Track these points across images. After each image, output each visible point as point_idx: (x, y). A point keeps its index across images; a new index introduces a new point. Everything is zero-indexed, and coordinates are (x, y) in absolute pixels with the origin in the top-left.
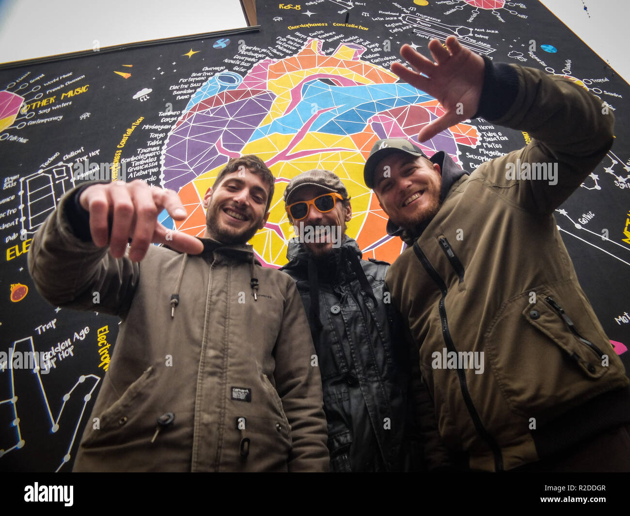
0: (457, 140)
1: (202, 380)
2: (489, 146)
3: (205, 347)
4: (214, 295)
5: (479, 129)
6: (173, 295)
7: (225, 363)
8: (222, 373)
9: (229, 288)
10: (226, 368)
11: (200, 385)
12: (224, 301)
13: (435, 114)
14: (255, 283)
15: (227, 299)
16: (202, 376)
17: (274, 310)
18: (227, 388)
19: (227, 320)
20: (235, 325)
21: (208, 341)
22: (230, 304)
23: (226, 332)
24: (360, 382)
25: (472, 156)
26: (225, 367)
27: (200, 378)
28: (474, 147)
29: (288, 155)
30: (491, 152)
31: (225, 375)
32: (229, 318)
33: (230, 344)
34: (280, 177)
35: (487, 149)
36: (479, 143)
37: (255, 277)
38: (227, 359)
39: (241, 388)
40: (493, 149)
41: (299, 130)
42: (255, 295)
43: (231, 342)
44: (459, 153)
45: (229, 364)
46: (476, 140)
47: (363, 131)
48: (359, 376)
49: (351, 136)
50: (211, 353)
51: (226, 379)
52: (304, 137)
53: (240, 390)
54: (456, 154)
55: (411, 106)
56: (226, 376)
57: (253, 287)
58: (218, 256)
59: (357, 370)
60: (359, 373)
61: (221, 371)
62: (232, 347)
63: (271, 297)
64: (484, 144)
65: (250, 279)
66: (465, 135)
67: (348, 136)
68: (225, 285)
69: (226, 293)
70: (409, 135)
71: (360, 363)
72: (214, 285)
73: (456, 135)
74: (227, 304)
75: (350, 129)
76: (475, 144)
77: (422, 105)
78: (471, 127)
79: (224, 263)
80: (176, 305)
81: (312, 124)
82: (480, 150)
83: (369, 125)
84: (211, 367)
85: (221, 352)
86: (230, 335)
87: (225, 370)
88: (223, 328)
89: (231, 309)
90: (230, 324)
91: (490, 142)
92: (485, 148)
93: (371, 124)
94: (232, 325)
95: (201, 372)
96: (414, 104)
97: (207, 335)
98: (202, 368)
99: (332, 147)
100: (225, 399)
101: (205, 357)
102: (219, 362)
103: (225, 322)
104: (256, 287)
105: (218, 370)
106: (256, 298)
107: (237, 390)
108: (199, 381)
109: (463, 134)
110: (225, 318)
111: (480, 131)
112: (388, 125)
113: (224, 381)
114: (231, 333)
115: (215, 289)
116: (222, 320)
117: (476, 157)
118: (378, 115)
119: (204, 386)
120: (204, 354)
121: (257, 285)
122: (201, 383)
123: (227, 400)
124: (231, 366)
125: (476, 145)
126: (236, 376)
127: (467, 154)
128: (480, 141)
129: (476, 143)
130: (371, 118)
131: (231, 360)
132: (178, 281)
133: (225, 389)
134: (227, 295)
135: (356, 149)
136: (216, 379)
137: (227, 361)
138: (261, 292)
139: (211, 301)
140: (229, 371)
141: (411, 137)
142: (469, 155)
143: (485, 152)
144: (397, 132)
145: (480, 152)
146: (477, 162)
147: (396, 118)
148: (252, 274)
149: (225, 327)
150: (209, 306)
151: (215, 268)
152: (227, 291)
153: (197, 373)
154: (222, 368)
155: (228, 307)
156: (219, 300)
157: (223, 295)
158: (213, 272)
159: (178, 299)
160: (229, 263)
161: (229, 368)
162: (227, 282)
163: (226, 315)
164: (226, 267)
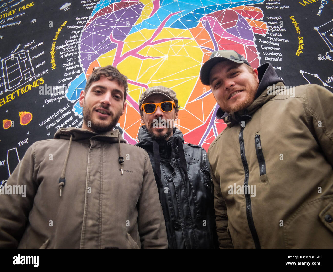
0: (254, 31)
1: (84, 245)
2: (274, 35)
3: (86, 218)
4: (91, 175)
5: (268, 24)
6: (60, 178)
7: (100, 229)
8: (98, 237)
9: (102, 168)
10: (101, 233)
12: (99, 180)
13: (241, 15)
14: (121, 160)
15: (100, 177)
16: (84, 242)
17: (135, 182)
20: (107, 199)
21: (88, 213)
22: (103, 182)
23: (101, 204)
24: (183, 229)
25: (263, 41)
26: (100, 232)
27: (82, 243)
28: (264, 35)
29: (152, 42)
30: (275, 39)
31: (100, 238)
32: (102, 193)
33: (103, 214)
34: (147, 55)
35: (273, 37)
36: (267, 33)
37: (122, 156)
38: (102, 226)
40: (276, 37)
41: (159, 27)
42: (122, 169)
43: (104, 212)
44: (255, 39)
45: (103, 230)
46: (266, 31)
47: (197, 27)
48: (182, 224)
49: (189, 29)
50: (90, 222)
51: (101, 242)
52: (161, 31)
54: (253, 40)
55: (226, 10)
56: (101, 239)
57: (120, 163)
58: (94, 142)
59: (181, 220)
60: (182, 222)
61: (97, 235)
62: (105, 217)
63: (132, 172)
64: (271, 34)
65: (118, 157)
66: (259, 28)
67: (188, 29)
68: (99, 167)
69: (100, 173)
70: (225, 29)
71: (182, 215)
72: (91, 167)
73: (254, 28)
75: (189, 25)
76: (265, 34)
77: (233, 9)
78: (263, 23)
79: (98, 146)
80: (63, 186)
81: (166, 23)
82: (268, 37)
83: (201, 22)
84: (90, 234)
85: (97, 221)
86: (104, 207)
87: (100, 235)
88: (98, 201)
89: (104, 186)
90: (103, 197)
91: (274, 33)
92: (271, 36)
93: (202, 22)
94: (105, 199)
95: (82, 239)
96: (228, 9)
97: (87, 209)
98: (83, 235)
99: (178, 36)
101: (85, 226)
102: (95, 229)
103: (100, 196)
104: (122, 163)
105: (95, 235)
106: (122, 173)
108: (81, 246)
109: (258, 28)
110: (100, 193)
111: (269, 25)
112: (212, 23)
113: (100, 244)
114: (104, 205)
115: (92, 170)
116: (98, 195)
117: (265, 42)
118: (206, 16)
120: (85, 224)
124: (104, 231)
125: (266, 34)
126: (108, 239)
127: (260, 40)
128: (268, 32)
129: (266, 33)
130: (202, 18)
131: (104, 227)
134: (101, 175)
135: (192, 37)
136: (93, 243)
137: (101, 227)
138: (126, 167)
139: (89, 181)
140: (103, 235)
141: (226, 30)
142: (261, 41)
143: (271, 39)
144: (217, 27)
145: (268, 39)
146: (266, 45)
147: (217, 18)
148: (119, 153)
149: (100, 200)
150: (88, 185)
151: (92, 151)
152: (101, 171)
153: (80, 239)
154: (98, 234)
155: (102, 184)
156: (95, 179)
157: (98, 174)
158: (91, 155)
159: (64, 182)
160: (101, 146)
161: (103, 233)
162: (101, 163)
163: (100, 191)
164: (100, 149)
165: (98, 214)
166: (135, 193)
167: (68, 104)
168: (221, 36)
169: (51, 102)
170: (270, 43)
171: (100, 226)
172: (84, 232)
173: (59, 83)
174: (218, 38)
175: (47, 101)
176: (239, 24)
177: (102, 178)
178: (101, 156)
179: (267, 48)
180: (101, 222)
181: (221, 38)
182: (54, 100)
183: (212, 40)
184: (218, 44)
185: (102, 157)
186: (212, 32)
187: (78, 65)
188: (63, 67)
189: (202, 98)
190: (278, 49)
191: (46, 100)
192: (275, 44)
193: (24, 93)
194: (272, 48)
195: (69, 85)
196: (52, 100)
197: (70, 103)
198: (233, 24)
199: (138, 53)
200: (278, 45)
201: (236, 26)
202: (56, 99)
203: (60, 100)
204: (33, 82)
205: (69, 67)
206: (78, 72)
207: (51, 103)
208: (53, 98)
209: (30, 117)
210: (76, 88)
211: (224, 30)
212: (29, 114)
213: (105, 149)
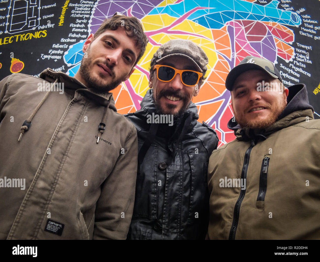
0: (278, 54)
1: (25, 207)
2: (298, 64)
3: (38, 177)
4: (61, 131)
5: (295, 50)
6: (26, 121)
7: (50, 196)
8: (44, 204)
9: (77, 127)
10: (50, 201)
11: (21, 212)
12: (68, 140)
13: (270, 32)
14: (102, 127)
15: (71, 137)
16: (26, 204)
17: (109, 156)
18: (44, 219)
19: (65, 157)
20: (70, 164)
21: (42, 172)
22: (72, 143)
23: (61, 168)
24: (163, 232)
25: (283, 67)
26: (49, 199)
27: (24, 205)
28: (287, 61)
29: (169, 30)
30: (297, 68)
31: (47, 206)
32: (67, 156)
33: (60, 179)
34: (160, 43)
35: (296, 65)
36: (291, 60)
38: (53, 193)
39: (56, 223)
40: (299, 67)
41: (181, 16)
42: (99, 138)
43: (62, 178)
44: (276, 62)
45: (53, 197)
46: (291, 57)
47: (220, 29)
48: (164, 226)
49: (213, 31)
50: (41, 184)
51: (46, 211)
52: (182, 22)
53: (54, 223)
54: (274, 62)
55: (257, 21)
56: (47, 208)
57: (100, 129)
58: (78, 96)
59: (164, 221)
60: (164, 224)
61: (45, 202)
63: (111, 144)
64: (295, 62)
66: (285, 52)
67: (211, 29)
68: (74, 125)
69: (73, 132)
70: (249, 40)
71: (167, 216)
72: (65, 122)
73: (279, 50)
74: (70, 142)
75: (213, 25)
76: (288, 59)
77: (264, 23)
78: (291, 48)
79: (82, 102)
80: (26, 131)
81: (190, 15)
82: (291, 65)
83: (226, 26)
84: (37, 197)
85: (49, 185)
86: (63, 171)
87: (48, 202)
88: (59, 163)
89: (71, 147)
90: (66, 161)
91: (299, 62)
92: (294, 65)
93: (227, 26)
94: (68, 162)
95: (25, 200)
96: (259, 21)
97: (43, 167)
98: (28, 196)
99: (198, 33)
100: (39, 228)
101: (34, 186)
102: (45, 193)
103: (63, 158)
104: (101, 131)
105: (42, 201)
106: (98, 142)
107: (52, 223)
108: (21, 208)
109: (284, 51)
110: (64, 155)
111: (296, 52)
112: (238, 30)
113: (44, 212)
114: (64, 170)
115: (64, 126)
116: (61, 156)
118: (234, 22)
119: (24, 213)
120: (34, 184)
121: (103, 130)
122: (23, 211)
123: (40, 230)
124: (54, 200)
125: (289, 61)
126: (55, 210)
127: (281, 64)
128: (293, 59)
130: (229, 22)
131: (55, 195)
132: (36, 109)
133: (43, 219)
134: (72, 134)
136: (37, 209)
137: (52, 194)
138: (105, 137)
139: (56, 136)
140: (52, 204)
141: (250, 43)
142: (282, 66)
143: (293, 67)
144: (241, 36)
146: (285, 72)
147: (244, 27)
148: (103, 119)
149: (61, 163)
150: (53, 140)
151: (72, 105)
152: (74, 130)
153: (23, 198)
154: (47, 200)
155: (70, 145)
156: (64, 136)
157: (70, 133)
158: (70, 108)
159: (29, 127)
160: (86, 103)
161: (52, 201)
162: (77, 122)
163: (65, 152)
164: (83, 106)
165: (54, 177)
166: (105, 169)
167: (63, 66)
168: (242, 46)
169: (48, 58)
170: (290, 72)
171: (52, 192)
172: (30, 193)
173: (61, 41)
174: (238, 48)
175: (43, 55)
176: (266, 41)
177: (73, 138)
178: (81, 114)
179: (286, 76)
180: (54, 188)
181: (241, 50)
182: (50, 58)
183: (231, 48)
184: (237, 54)
185: (81, 116)
186: (235, 40)
187: (87, 30)
188: (70, 26)
189: (201, 105)
190: (297, 80)
191: (42, 55)
192: (296, 74)
193: (23, 40)
194: (290, 77)
195: (71, 47)
196: (49, 57)
197: (66, 65)
198: (260, 39)
199: (151, 37)
200: (298, 75)
201: (261, 42)
202: (53, 57)
203: (57, 59)
204: (36, 32)
205: (76, 28)
206: (84, 36)
207: (47, 59)
208: (51, 55)
209: (21, 66)
210: (77, 53)
211: (246, 42)
212: (21, 63)
213: (89, 108)
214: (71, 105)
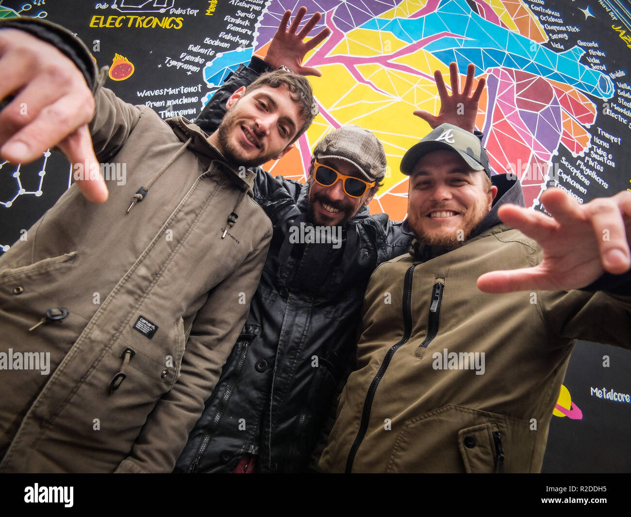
0: (563, 139)
1: (116, 293)
2: (591, 163)
3: (141, 262)
4: (183, 211)
5: (592, 139)
6: (141, 188)
7: (149, 289)
8: (140, 296)
9: (202, 211)
10: (148, 294)
11: (111, 298)
13: (558, 100)
14: (233, 218)
15: (193, 222)
16: (119, 290)
17: (233, 258)
18: (136, 314)
19: (179, 245)
20: (183, 255)
21: (148, 257)
22: (192, 230)
23: (171, 257)
25: (566, 163)
26: (147, 292)
27: (116, 291)
28: (574, 155)
29: (389, 61)
30: (588, 170)
31: (142, 299)
32: (182, 244)
33: (166, 271)
34: (369, 79)
35: (587, 165)
36: (582, 154)
37: (236, 212)
38: (154, 286)
39: (149, 322)
40: (592, 168)
41: (415, 42)
42: (226, 231)
43: (169, 271)
44: (556, 152)
45: (153, 291)
46: (582, 149)
50: (143, 271)
51: (141, 305)
52: (415, 52)
53: (147, 322)
54: (552, 153)
55: (540, 77)
56: (142, 302)
57: (229, 221)
58: (214, 169)
61: (141, 294)
62: (166, 277)
63: (238, 242)
64: (587, 158)
65: (232, 212)
66: (575, 138)
68: (200, 207)
69: (197, 216)
70: (519, 107)
72: (190, 200)
73: (565, 134)
74: (190, 227)
76: (577, 152)
77: (552, 82)
78: (586, 133)
79: (215, 179)
80: (139, 200)
81: (430, 43)
82: (579, 162)
83: (486, 75)
84: (134, 286)
85: (152, 275)
86: (172, 263)
87: (145, 295)
88: (170, 251)
89: (190, 235)
90: (180, 251)
91: (594, 160)
92: (584, 163)
93: (488, 74)
95: (119, 285)
96: (544, 78)
97: (150, 250)
98: (124, 281)
100: (127, 324)
102: (144, 284)
103: (176, 246)
104: (231, 223)
105: (139, 292)
106: (224, 236)
107: (144, 321)
108: (112, 293)
109: (572, 137)
110: (179, 242)
111: (593, 142)
112: (504, 86)
113: (137, 306)
114: (174, 261)
115: (188, 205)
116: (174, 243)
117: (569, 166)
118: (501, 70)
119: (114, 301)
120: (134, 269)
121: (234, 222)
122: (113, 297)
123: (128, 327)
124: (153, 294)
125: (578, 155)
126: (152, 307)
127: (563, 158)
128: (585, 153)
129: (580, 152)
130: (493, 68)
132: (157, 174)
133: (134, 314)
134: (196, 218)
136: (130, 300)
137: (153, 287)
138: (233, 232)
139: (176, 216)
140: (149, 298)
141: (519, 111)
142: (564, 160)
143: (582, 167)
144: (508, 97)
145: (577, 164)
146: (567, 172)
147: (517, 82)
148: (236, 207)
149: (172, 251)
150: (171, 220)
151: (203, 179)
152: (199, 213)
153: (116, 282)
154: (144, 292)
155: (189, 232)
156: (185, 219)
157: (192, 216)
158: (199, 183)
159: (144, 196)
160: (220, 181)
161: (150, 296)
162: (205, 203)
163: (181, 239)
164: (215, 184)
165: (160, 267)
167: (200, 86)
168: (506, 115)
169: (176, 67)
170: (576, 173)
171: (152, 285)
172: (126, 278)
173: (205, 42)
174: (498, 116)
175: (170, 60)
176: (546, 113)
177: (195, 224)
178: (211, 194)
179: (566, 179)
180: (157, 280)
181: (503, 119)
182: (181, 66)
183: (486, 114)
184: (493, 126)
185: (212, 197)
186: (496, 101)
187: (251, 32)
188: (225, 19)
190: (583, 190)
191: (168, 58)
192: (584, 179)
193: (141, 26)
194: (573, 183)
195: (219, 55)
196: (179, 65)
197: (204, 85)
198: (537, 108)
199: (357, 66)
200: (587, 183)
201: (539, 113)
202: (186, 67)
203: (192, 72)
204: (164, 18)
205: (234, 25)
206: (244, 42)
207: (174, 67)
208: (182, 62)
209: (129, 70)
210: (227, 67)
211: (515, 109)
212: (130, 66)
213: (223, 188)
214: (201, 179)
